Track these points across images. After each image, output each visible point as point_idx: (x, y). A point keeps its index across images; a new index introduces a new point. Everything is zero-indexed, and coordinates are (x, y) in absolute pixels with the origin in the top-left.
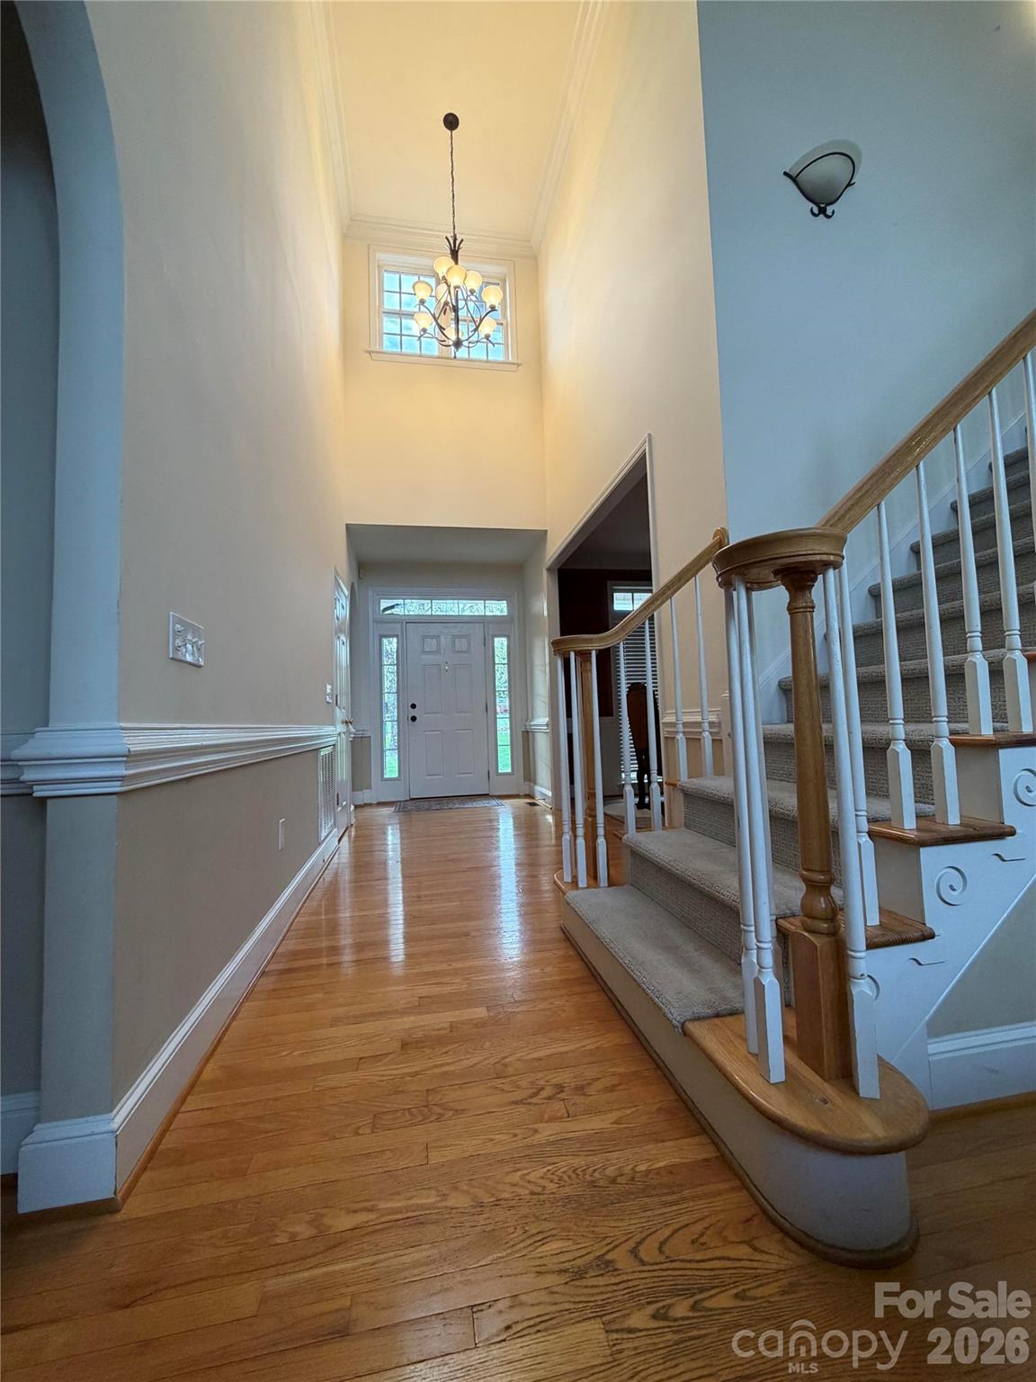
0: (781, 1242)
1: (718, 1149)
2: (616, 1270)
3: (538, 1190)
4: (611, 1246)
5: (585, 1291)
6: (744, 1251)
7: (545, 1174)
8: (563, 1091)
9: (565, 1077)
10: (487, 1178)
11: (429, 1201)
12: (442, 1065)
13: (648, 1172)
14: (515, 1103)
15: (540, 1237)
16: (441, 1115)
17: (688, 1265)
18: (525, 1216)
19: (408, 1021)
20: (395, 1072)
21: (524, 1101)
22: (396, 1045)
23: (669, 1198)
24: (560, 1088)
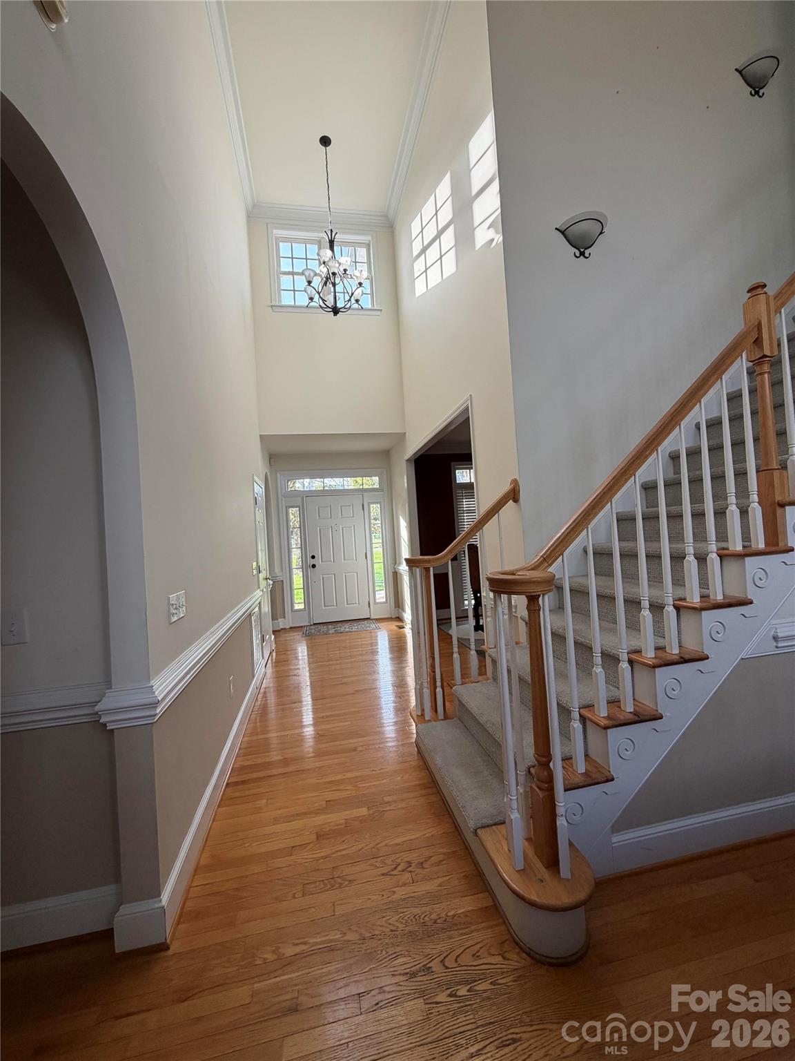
0: (518, 954)
1: (494, 901)
2: (432, 972)
3: (394, 928)
4: (431, 959)
5: (416, 984)
6: (499, 959)
7: (399, 919)
8: (411, 866)
9: (413, 856)
10: (367, 922)
11: (337, 937)
12: (340, 851)
13: (454, 916)
14: (383, 874)
15: (395, 956)
16: (341, 884)
17: (469, 968)
18: (387, 944)
19: (319, 820)
20: (315, 856)
21: (389, 874)
22: (314, 837)
23: (464, 931)
24: (409, 864)
